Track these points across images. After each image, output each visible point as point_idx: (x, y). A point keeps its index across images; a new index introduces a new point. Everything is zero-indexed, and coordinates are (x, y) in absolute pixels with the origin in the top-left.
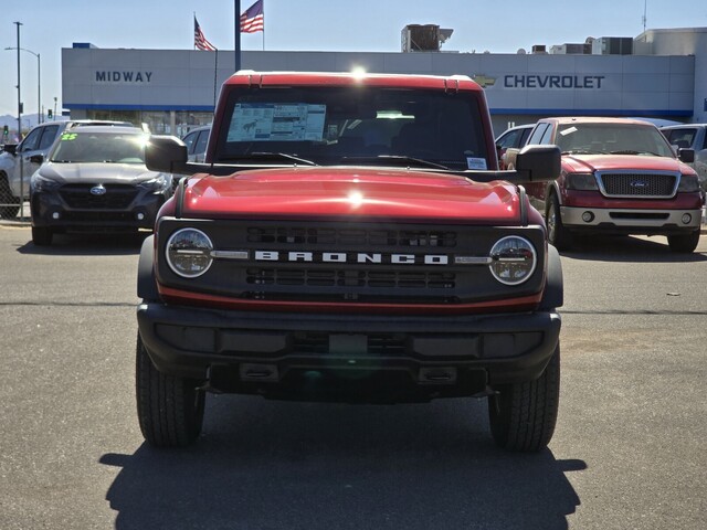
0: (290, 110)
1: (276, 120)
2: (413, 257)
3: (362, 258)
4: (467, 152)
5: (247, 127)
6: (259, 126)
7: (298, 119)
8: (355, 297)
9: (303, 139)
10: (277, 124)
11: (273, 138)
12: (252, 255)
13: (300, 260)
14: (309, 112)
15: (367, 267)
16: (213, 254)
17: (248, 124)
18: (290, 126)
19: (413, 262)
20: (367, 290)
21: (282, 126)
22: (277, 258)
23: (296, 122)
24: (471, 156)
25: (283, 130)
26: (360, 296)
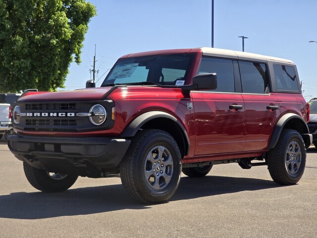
3: (51, 114)
13: (37, 116)
14: (133, 67)
18: (125, 72)
23: (128, 71)
26: (53, 129)
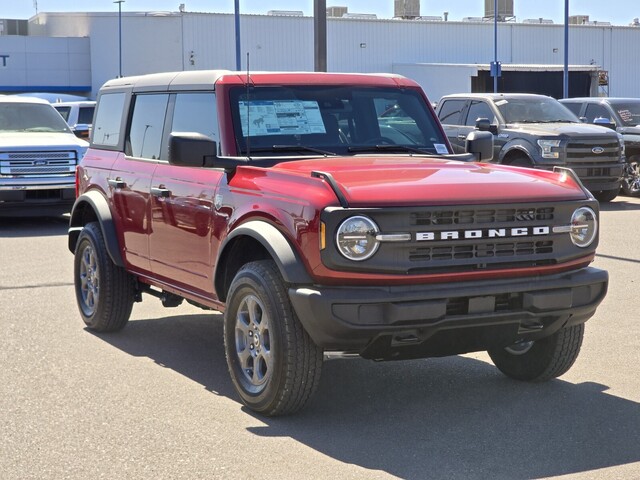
0: (289, 106)
1: (279, 115)
2: (526, 229)
3: (492, 233)
4: (432, 139)
5: (258, 122)
6: (267, 121)
7: (298, 114)
8: (485, 266)
9: (309, 132)
10: (282, 119)
11: (283, 132)
12: (413, 236)
13: (450, 238)
14: (306, 108)
15: (496, 240)
16: (379, 237)
17: (257, 120)
18: (294, 121)
19: (526, 233)
20: (495, 259)
21: (287, 121)
22: (433, 238)
23: (298, 118)
24: (436, 142)
25: (289, 124)
26: (488, 265)
